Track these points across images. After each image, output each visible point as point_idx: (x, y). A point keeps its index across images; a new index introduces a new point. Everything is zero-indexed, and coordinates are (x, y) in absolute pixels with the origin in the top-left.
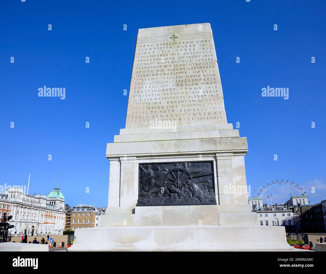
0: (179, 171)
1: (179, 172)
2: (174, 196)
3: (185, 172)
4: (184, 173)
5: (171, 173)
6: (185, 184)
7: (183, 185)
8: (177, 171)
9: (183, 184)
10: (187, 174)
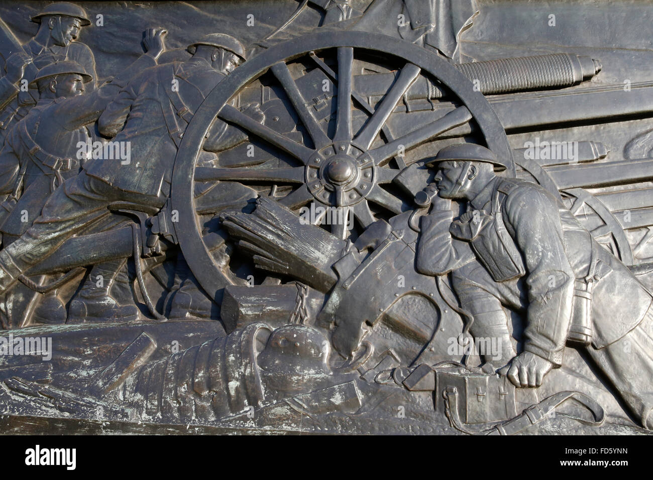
0: (362, 54)
1: (354, 68)
2: (275, 317)
3: (424, 73)
4: (413, 80)
5: (270, 79)
6: (415, 181)
7: (395, 203)
8: (331, 56)
9: (395, 188)
10: (449, 95)
